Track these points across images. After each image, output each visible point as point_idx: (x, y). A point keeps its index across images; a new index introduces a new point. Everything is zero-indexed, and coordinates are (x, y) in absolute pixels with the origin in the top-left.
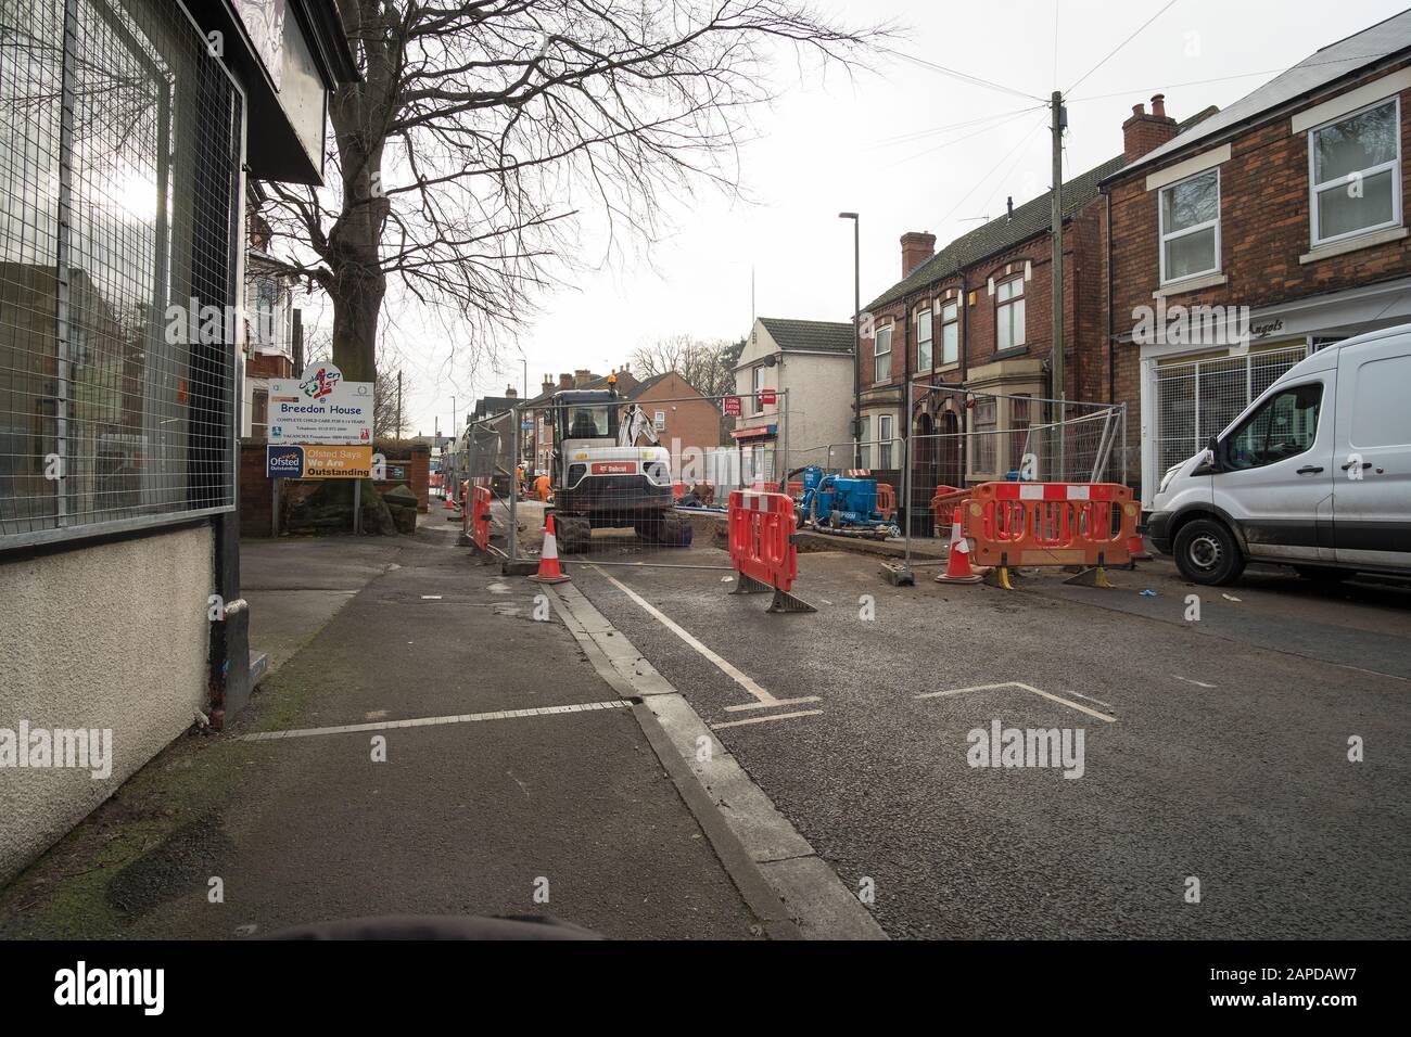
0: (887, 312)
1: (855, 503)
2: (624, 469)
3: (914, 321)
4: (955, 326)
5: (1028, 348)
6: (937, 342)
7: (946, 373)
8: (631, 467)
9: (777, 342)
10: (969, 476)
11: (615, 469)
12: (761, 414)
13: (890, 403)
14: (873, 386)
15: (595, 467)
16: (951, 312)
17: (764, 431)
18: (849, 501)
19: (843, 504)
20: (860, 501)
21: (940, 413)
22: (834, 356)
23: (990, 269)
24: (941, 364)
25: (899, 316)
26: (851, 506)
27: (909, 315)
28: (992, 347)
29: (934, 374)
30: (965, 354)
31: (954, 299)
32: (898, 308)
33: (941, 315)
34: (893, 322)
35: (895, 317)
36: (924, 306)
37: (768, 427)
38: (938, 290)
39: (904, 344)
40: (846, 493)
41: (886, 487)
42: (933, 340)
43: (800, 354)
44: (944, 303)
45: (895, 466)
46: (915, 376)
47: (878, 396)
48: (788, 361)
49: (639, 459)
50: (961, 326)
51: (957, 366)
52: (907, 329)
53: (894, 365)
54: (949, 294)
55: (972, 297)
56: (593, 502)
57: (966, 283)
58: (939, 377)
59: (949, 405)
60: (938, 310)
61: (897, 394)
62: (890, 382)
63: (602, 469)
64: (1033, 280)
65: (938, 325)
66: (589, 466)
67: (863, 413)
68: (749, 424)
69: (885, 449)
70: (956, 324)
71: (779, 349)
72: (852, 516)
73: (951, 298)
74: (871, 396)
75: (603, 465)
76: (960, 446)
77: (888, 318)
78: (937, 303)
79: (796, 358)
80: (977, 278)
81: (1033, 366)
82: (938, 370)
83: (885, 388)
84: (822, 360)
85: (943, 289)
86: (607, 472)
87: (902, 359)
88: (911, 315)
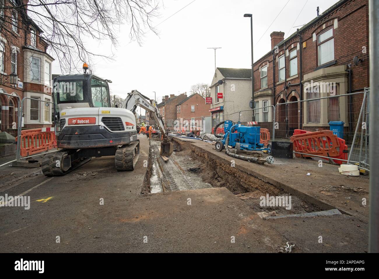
0: (266, 60)
1: (248, 139)
2: (87, 121)
3: (277, 61)
4: (296, 59)
5: (336, 61)
6: (287, 68)
7: (291, 80)
8: (93, 120)
9: (223, 75)
10: (305, 124)
11: (82, 121)
12: (218, 103)
13: (267, 96)
14: (260, 90)
15: (71, 120)
16: (294, 53)
17: (219, 109)
18: (246, 137)
19: (242, 139)
20: (251, 138)
21: (289, 98)
22: (245, 80)
23: (313, 29)
24: (289, 77)
25: (270, 60)
26: (246, 140)
27: (275, 59)
28: (315, 65)
29: (286, 82)
30: (301, 70)
31: (295, 47)
32: (270, 57)
33: (289, 56)
34: (268, 63)
35: (269, 61)
36: (281, 54)
37: (220, 107)
38: (288, 46)
39: (273, 72)
40: (244, 134)
41: (266, 130)
42: (285, 67)
43: (232, 79)
44: (290, 51)
45: (270, 120)
46: (278, 83)
47: (262, 93)
48: (227, 82)
49: (98, 115)
50: (299, 59)
51: (297, 76)
52: (274, 65)
53: (268, 80)
54: (292, 46)
55: (304, 45)
56: (69, 143)
57: (301, 39)
58: (289, 82)
59: (293, 94)
60: (287, 54)
61: (270, 92)
62: (267, 87)
63: (74, 121)
64: (339, 27)
65: (288, 60)
66: (67, 119)
67: (255, 100)
68: (215, 107)
69: (265, 114)
70: (297, 58)
71: (224, 78)
72: (246, 146)
73: (294, 48)
74: (259, 93)
75: (74, 119)
76: (299, 111)
77: (265, 62)
78: (287, 51)
79: (230, 81)
80: (306, 35)
81: (341, 69)
82: (288, 80)
83: (264, 90)
84: (240, 81)
85: (289, 45)
86: (76, 124)
87: (272, 78)
88: (276, 59)
